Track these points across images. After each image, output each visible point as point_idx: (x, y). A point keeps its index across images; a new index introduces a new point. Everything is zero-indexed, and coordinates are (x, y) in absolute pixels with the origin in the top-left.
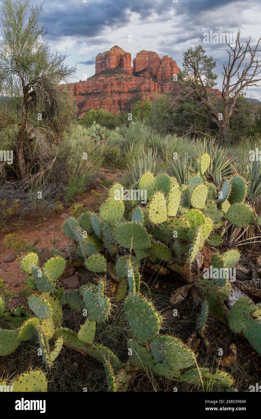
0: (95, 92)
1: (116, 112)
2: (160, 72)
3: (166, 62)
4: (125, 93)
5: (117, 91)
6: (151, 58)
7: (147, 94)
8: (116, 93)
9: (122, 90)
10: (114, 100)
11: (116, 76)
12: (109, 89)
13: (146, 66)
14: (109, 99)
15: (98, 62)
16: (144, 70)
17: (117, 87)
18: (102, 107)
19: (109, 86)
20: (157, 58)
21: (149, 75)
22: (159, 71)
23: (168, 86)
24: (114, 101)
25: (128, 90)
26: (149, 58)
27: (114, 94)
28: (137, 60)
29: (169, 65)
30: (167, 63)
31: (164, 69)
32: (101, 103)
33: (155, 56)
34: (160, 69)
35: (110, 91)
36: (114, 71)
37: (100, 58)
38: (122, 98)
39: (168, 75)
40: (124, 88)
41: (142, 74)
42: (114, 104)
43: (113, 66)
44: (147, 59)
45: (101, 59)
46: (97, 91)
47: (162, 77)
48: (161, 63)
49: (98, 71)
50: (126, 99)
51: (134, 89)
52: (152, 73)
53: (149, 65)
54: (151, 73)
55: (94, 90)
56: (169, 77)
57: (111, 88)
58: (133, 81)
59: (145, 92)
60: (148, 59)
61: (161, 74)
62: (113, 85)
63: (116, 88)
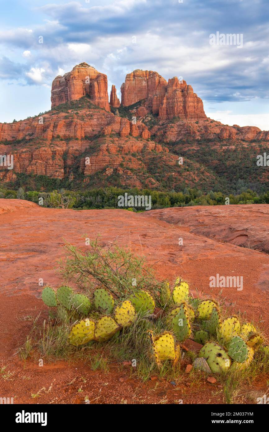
0: (27, 138)
1: (57, 171)
2: (164, 106)
3: (174, 88)
4: (77, 139)
5: (65, 136)
6: (150, 83)
7: (114, 141)
8: (62, 140)
9: (72, 135)
10: (55, 151)
11: (68, 113)
12: (49, 134)
13: (143, 96)
14: (46, 149)
15: (54, 91)
16: (139, 103)
17: (64, 129)
18: (32, 163)
19: (51, 128)
20: (159, 82)
21: (146, 112)
22: (162, 104)
23: (176, 129)
24: (54, 153)
25: (83, 135)
26: (147, 83)
27: (58, 142)
28: (127, 87)
29: (179, 93)
30: (176, 90)
31: (170, 101)
32: (32, 155)
33: (157, 78)
34: (165, 101)
35: (50, 137)
36: (76, 104)
37: (58, 83)
38: (71, 148)
39: (179, 110)
40: (76, 131)
41: (135, 110)
42: (53, 158)
43: (76, 97)
44: (144, 83)
45: (60, 86)
46: (31, 137)
47: (167, 114)
48: (166, 89)
49: (55, 105)
50: (77, 150)
51: (95, 133)
52: (152, 107)
53: (148, 94)
54: (150, 107)
55: (26, 136)
56: (179, 113)
57: (53, 131)
58: (95, 120)
59: (110, 137)
60: (146, 85)
61: (165, 109)
62: (57, 126)
63: (62, 132)
